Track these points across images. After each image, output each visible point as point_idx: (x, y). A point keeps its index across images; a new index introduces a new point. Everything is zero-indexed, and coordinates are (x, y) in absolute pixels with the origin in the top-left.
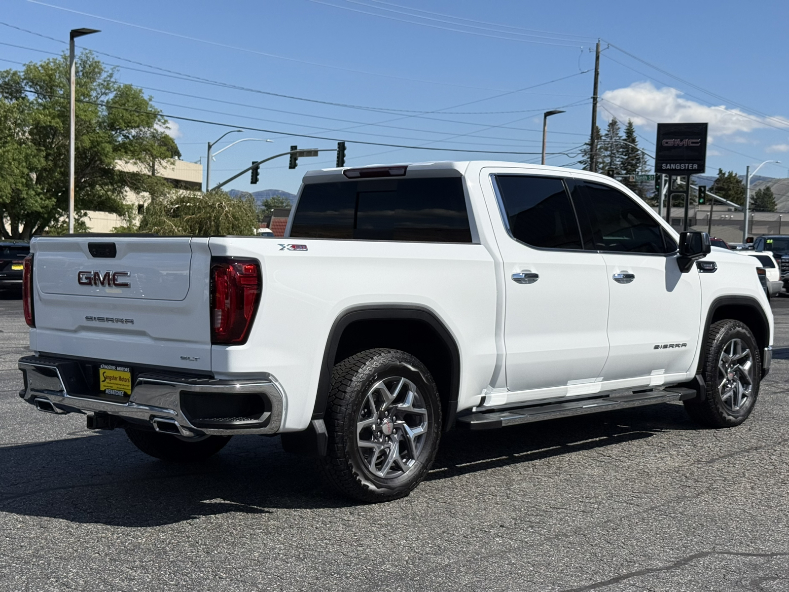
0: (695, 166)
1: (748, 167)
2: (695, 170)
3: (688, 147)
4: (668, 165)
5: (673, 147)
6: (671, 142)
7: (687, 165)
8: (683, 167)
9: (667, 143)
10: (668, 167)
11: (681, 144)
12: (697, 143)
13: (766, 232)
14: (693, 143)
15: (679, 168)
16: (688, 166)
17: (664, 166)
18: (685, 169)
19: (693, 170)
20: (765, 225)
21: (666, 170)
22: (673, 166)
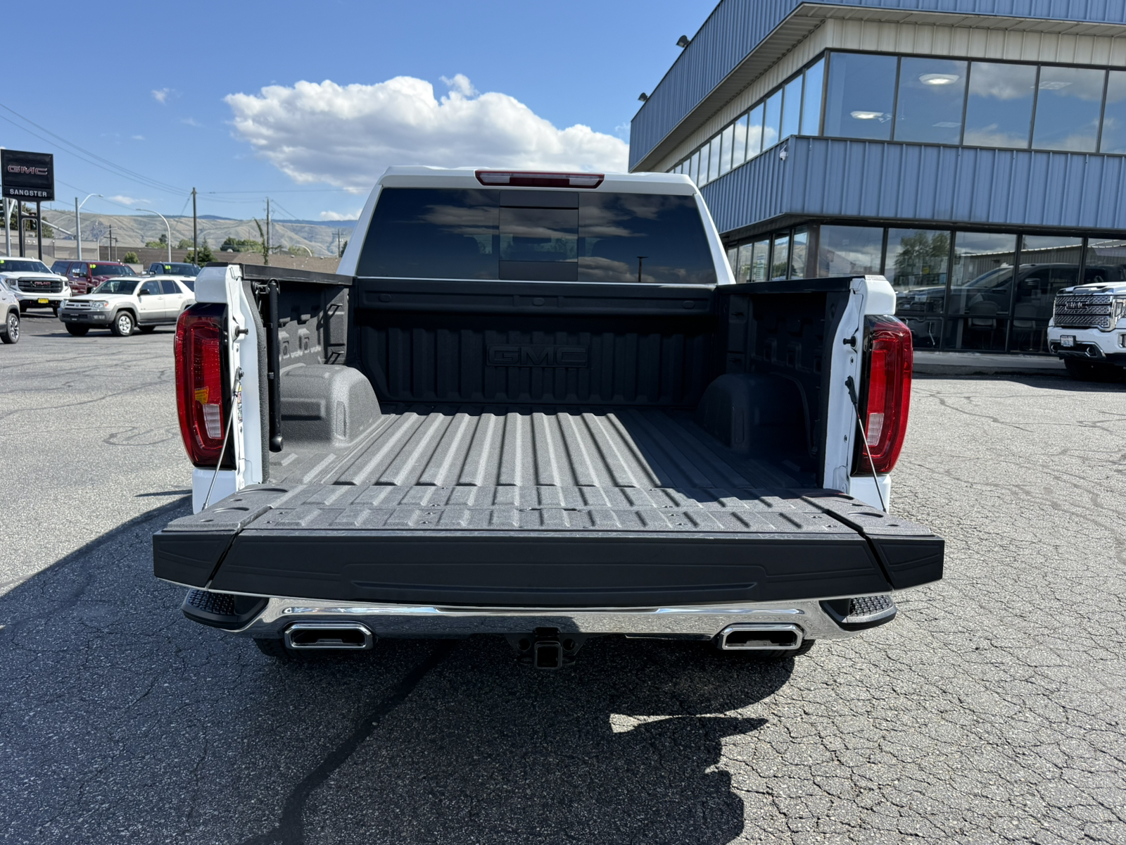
0: (45, 194)
1: (76, 199)
2: (45, 197)
3: (35, 175)
4: (16, 191)
5: (19, 174)
6: (17, 169)
7: (36, 192)
8: (31, 193)
9: (12, 169)
11: (28, 172)
12: (45, 172)
14: (39, 171)
15: (28, 194)
16: (37, 194)
18: (34, 196)
19: (42, 197)
20: (66, 251)
21: (14, 195)
22: (21, 192)
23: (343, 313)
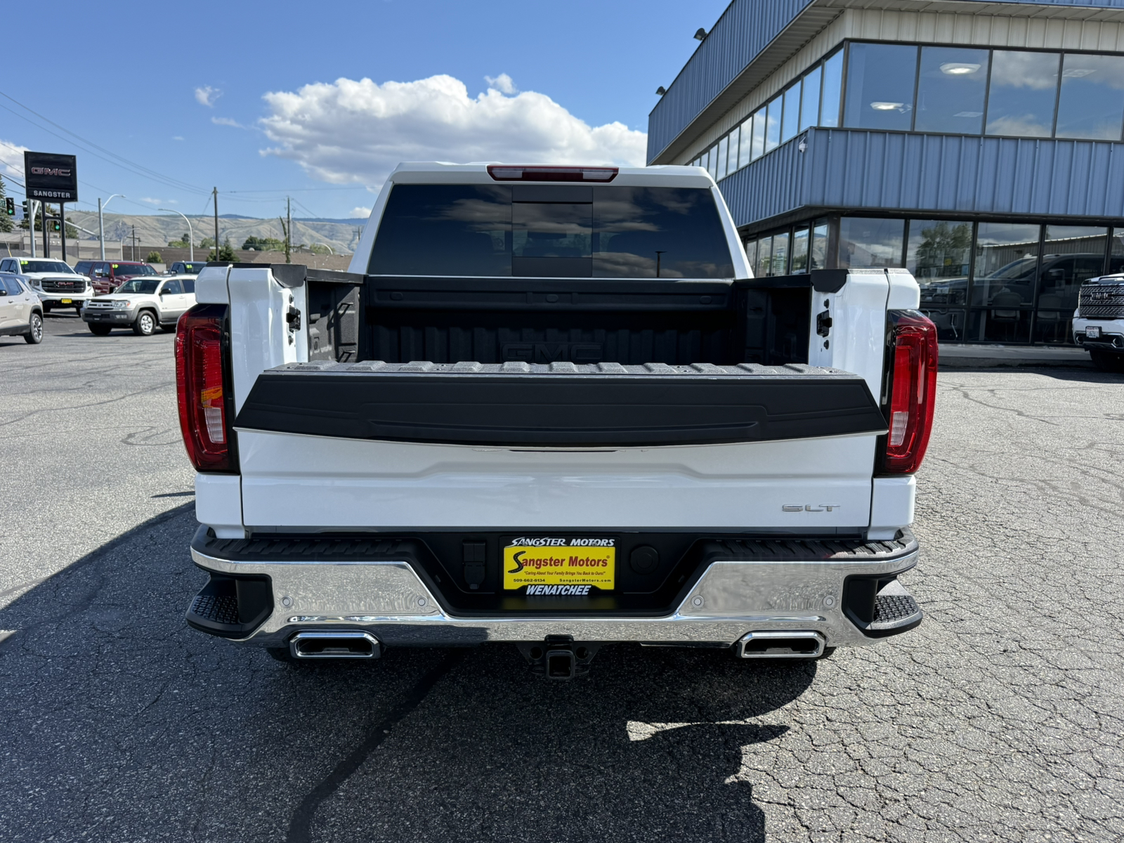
0: (68, 195)
1: (99, 199)
2: (68, 198)
3: (58, 177)
4: (40, 192)
5: (43, 175)
6: (40, 170)
7: (59, 193)
8: (55, 194)
9: (36, 170)
11: (51, 173)
12: (68, 173)
13: (91, 257)
14: (62, 172)
15: (51, 195)
16: (61, 195)
17: (36, 193)
18: (57, 197)
19: (65, 198)
20: (90, 251)
21: (38, 196)
22: (45, 194)
23: (353, 312)
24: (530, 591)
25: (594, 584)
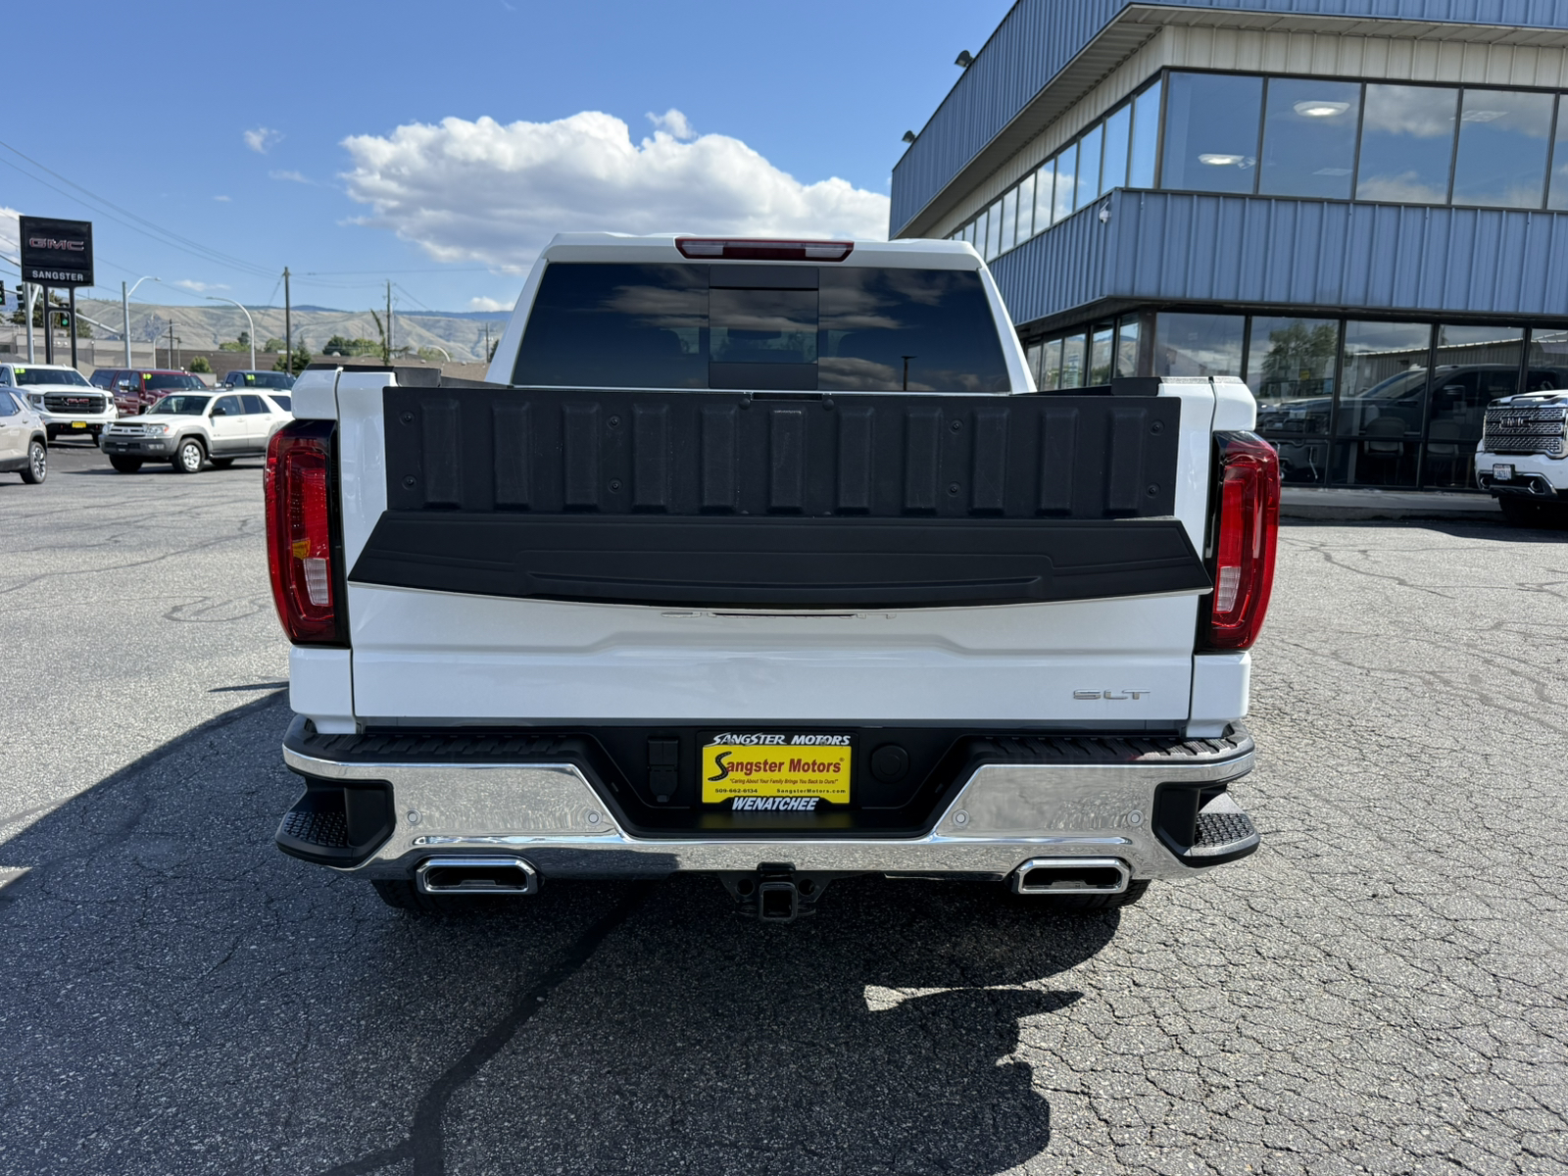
0: (80, 277)
1: (124, 283)
2: (80, 281)
3: (67, 251)
5: (45, 250)
6: (42, 242)
7: (68, 274)
8: (62, 276)
9: (36, 243)
10: (41, 275)
11: (57, 246)
12: (80, 246)
14: (72, 246)
15: (57, 277)
16: (70, 277)
17: (35, 274)
18: (66, 280)
19: (77, 281)
21: (38, 278)
22: (48, 275)
24: (737, 805)
25: (822, 795)
